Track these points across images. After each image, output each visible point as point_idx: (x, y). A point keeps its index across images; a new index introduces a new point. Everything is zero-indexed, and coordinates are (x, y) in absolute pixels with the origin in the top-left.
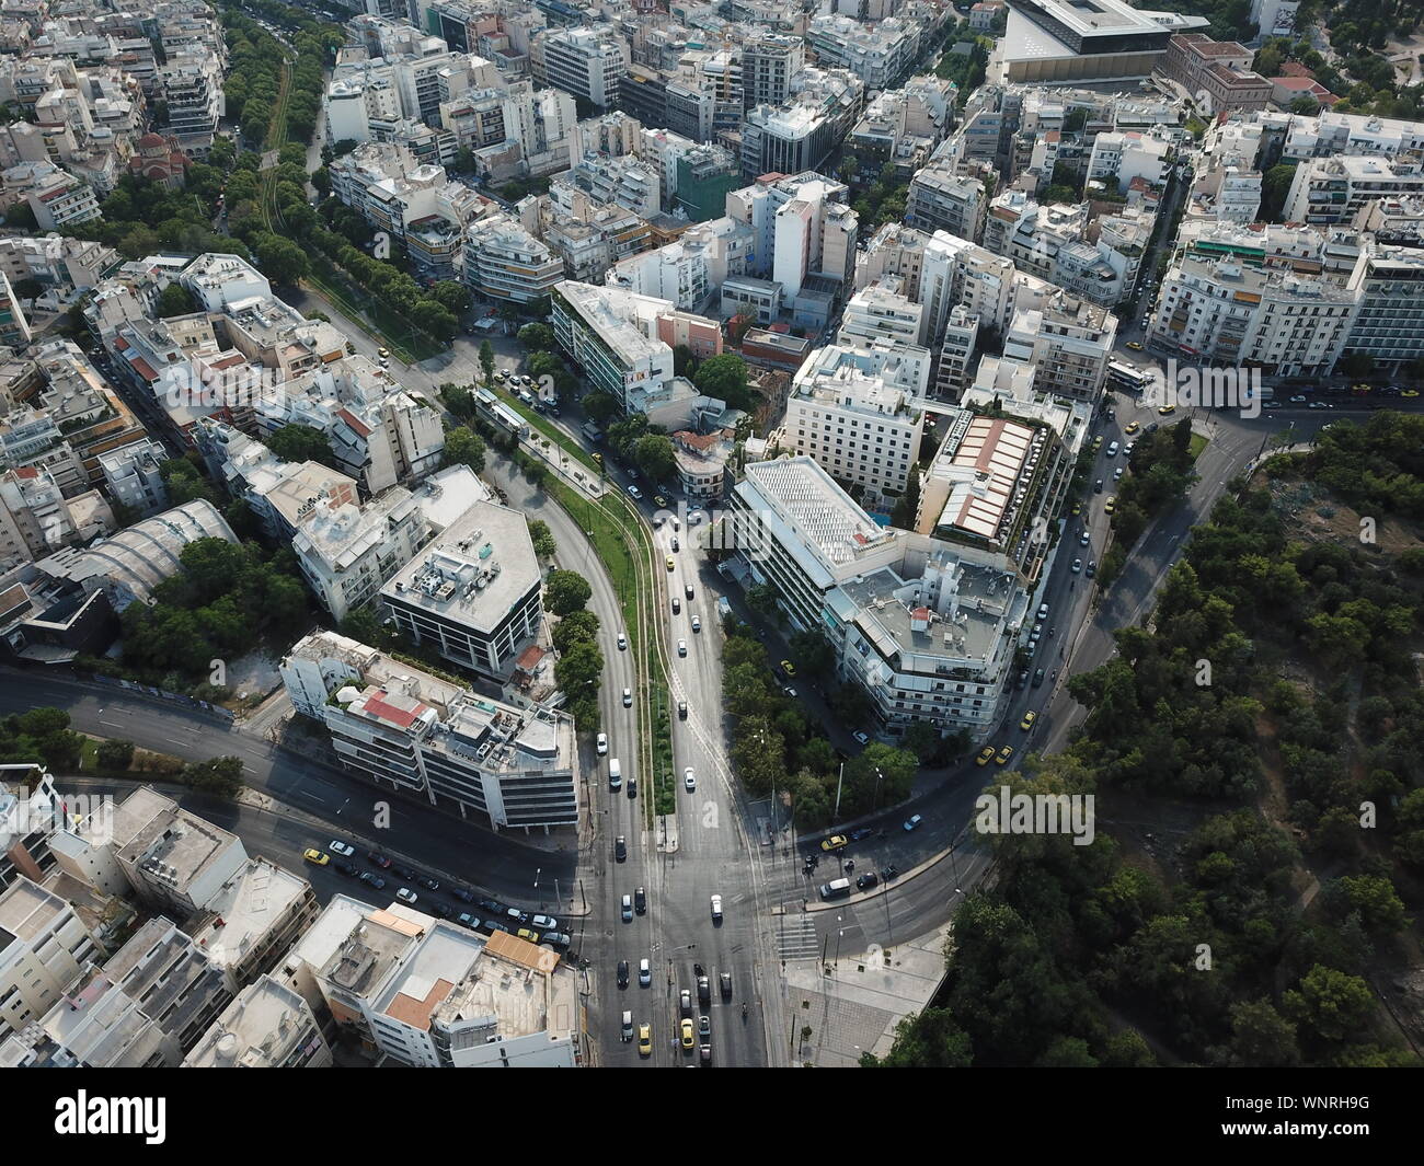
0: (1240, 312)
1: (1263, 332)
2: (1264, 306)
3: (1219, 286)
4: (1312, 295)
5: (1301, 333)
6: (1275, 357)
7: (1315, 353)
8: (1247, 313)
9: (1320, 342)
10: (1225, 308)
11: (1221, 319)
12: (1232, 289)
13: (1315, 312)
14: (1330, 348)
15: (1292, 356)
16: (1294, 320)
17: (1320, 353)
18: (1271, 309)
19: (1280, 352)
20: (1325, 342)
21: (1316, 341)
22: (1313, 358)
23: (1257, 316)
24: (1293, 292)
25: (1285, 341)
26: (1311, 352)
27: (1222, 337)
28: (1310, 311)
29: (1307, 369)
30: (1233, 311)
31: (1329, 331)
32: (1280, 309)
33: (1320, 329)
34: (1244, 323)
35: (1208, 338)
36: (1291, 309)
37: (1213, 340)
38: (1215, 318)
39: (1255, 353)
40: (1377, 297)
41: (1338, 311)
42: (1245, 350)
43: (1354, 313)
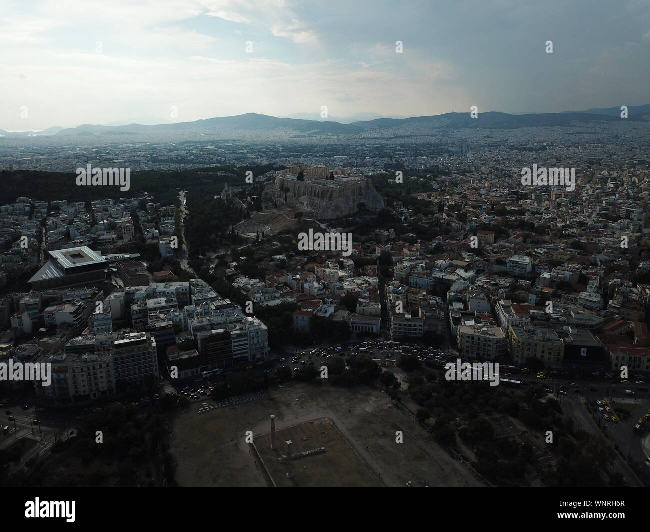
0: (62, 376)
1: (75, 382)
2: (70, 371)
4: (94, 361)
5: (93, 378)
6: (85, 391)
7: (103, 385)
8: (65, 376)
9: (102, 380)
10: (55, 375)
11: (55, 381)
12: (56, 366)
13: (94, 368)
14: (110, 381)
15: (94, 388)
16: (86, 374)
17: (106, 385)
18: (74, 371)
19: (87, 388)
20: (104, 379)
21: (100, 380)
22: (103, 387)
23: (69, 375)
25: (86, 383)
26: (101, 385)
28: (91, 368)
29: (103, 392)
30: (59, 376)
31: (104, 374)
32: (78, 371)
33: (100, 375)
34: (65, 380)
35: (54, 390)
36: (82, 369)
37: (57, 390)
38: (53, 381)
39: (77, 392)
40: (119, 356)
41: (104, 365)
42: (72, 392)
43: (112, 364)
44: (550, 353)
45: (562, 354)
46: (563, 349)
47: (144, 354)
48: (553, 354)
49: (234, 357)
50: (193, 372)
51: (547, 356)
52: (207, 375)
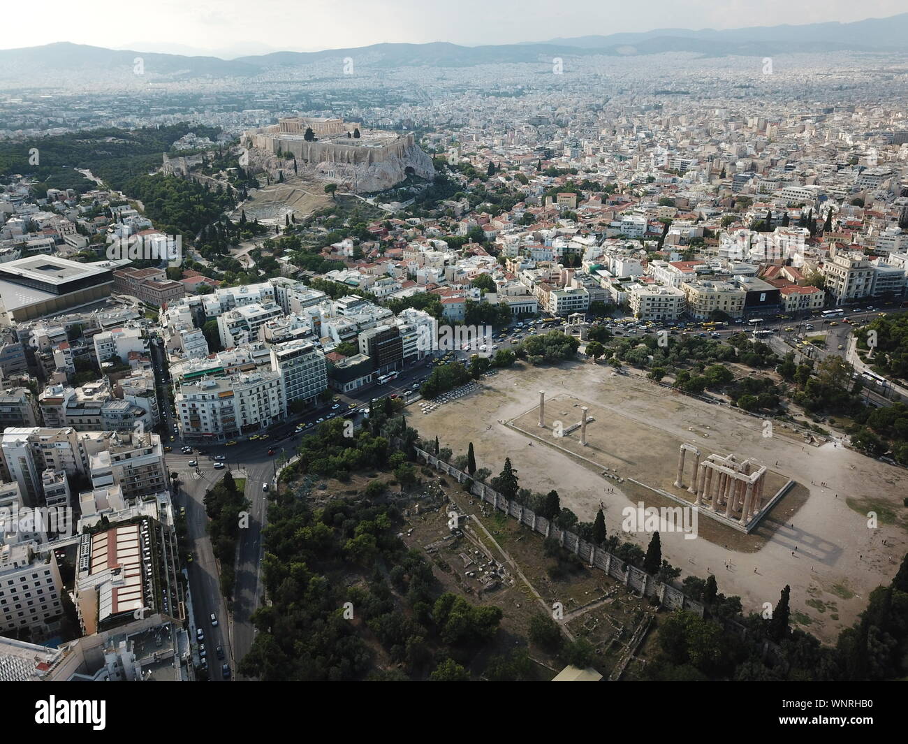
0: (226, 403)
1: (243, 409)
2: (237, 395)
3: (208, 394)
4: (258, 380)
5: (263, 402)
6: (256, 419)
7: (275, 409)
8: (230, 402)
9: (274, 402)
10: (217, 404)
11: (218, 411)
12: (215, 393)
13: (264, 388)
14: (281, 403)
15: (264, 415)
16: (255, 396)
17: (277, 408)
18: (241, 396)
19: (257, 415)
20: (276, 401)
21: (272, 402)
22: (275, 411)
23: (236, 402)
24: (248, 382)
25: (256, 408)
26: (272, 409)
27: (224, 420)
28: (261, 389)
29: (275, 418)
30: (222, 404)
31: (275, 394)
32: (246, 394)
33: (271, 396)
34: (231, 408)
35: (216, 423)
36: (251, 391)
37: (219, 424)
38: (214, 411)
39: (245, 421)
40: (289, 370)
41: (274, 384)
42: (239, 423)
43: (282, 381)
44: (733, 303)
45: (744, 302)
46: (745, 297)
47: (316, 364)
48: (735, 304)
49: (404, 357)
50: (364, 381)
51: (729, 306)
52: (385, 381)
